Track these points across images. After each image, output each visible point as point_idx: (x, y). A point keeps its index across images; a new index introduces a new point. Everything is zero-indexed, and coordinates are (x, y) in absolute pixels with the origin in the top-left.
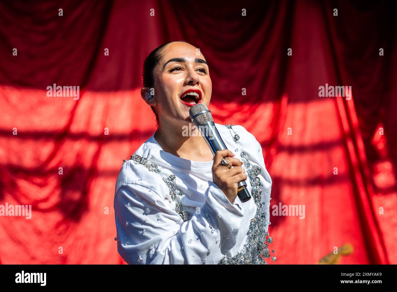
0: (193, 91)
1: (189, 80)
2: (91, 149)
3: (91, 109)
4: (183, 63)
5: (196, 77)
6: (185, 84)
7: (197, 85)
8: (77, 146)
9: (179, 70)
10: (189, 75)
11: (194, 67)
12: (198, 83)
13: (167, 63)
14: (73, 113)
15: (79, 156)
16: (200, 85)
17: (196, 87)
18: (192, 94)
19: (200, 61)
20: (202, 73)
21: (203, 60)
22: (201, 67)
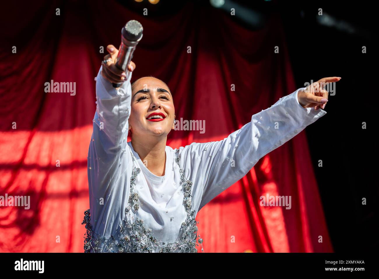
0: (157, 114)
1: (152, 105)
2: (41, 177)
3: (40, 145)
4: (148, 93)
5: (158, 103)
6: (149, 110)
7: (159, 109)
8: (30, 175)
9: (144, 99)
10: (152, 102)
11: (157, 95)
12: (160, 107)
13: (136, 94)
14: (26, 150)
15: (31, 182)
16: (162, 109)
17: (158, 111)
18: (155, 117)
19: (161, 91)
20: (165, 100)
21: (164, 90)
22: (163, 95)
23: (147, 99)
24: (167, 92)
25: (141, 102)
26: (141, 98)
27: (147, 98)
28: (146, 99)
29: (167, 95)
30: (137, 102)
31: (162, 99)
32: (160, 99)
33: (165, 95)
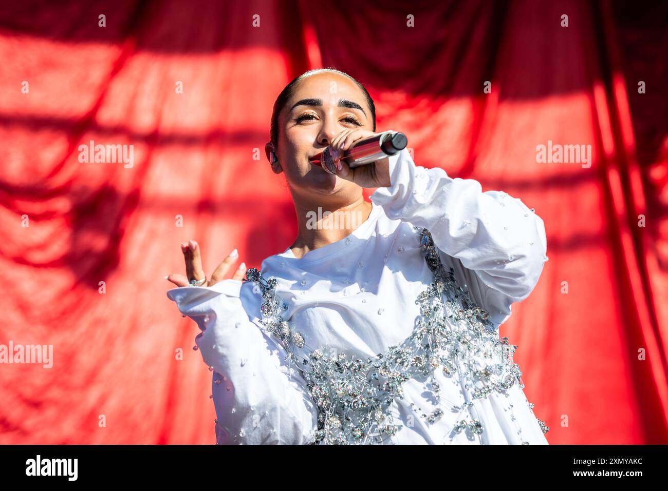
4: (317, 108)
6: (316, 144)
9: (310, 119)
11: (337, 114)
19: (348, 105)
20: (351, 125)
21: (353, 103)
22: (350, 114)
23: (316, 121)
24: (360, 108)
25: (301, 124)
26: (302, 117)
27: (315, 118)
28: (314, 121)
29: (358, 116)
30: (295, 125)
31: (344, 123)
32: (342, 123)
33: (353, 114)
